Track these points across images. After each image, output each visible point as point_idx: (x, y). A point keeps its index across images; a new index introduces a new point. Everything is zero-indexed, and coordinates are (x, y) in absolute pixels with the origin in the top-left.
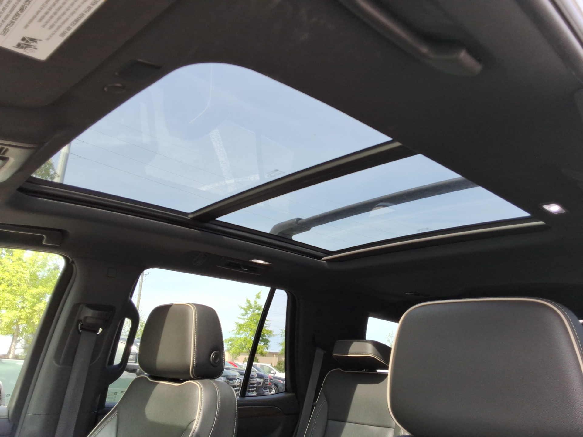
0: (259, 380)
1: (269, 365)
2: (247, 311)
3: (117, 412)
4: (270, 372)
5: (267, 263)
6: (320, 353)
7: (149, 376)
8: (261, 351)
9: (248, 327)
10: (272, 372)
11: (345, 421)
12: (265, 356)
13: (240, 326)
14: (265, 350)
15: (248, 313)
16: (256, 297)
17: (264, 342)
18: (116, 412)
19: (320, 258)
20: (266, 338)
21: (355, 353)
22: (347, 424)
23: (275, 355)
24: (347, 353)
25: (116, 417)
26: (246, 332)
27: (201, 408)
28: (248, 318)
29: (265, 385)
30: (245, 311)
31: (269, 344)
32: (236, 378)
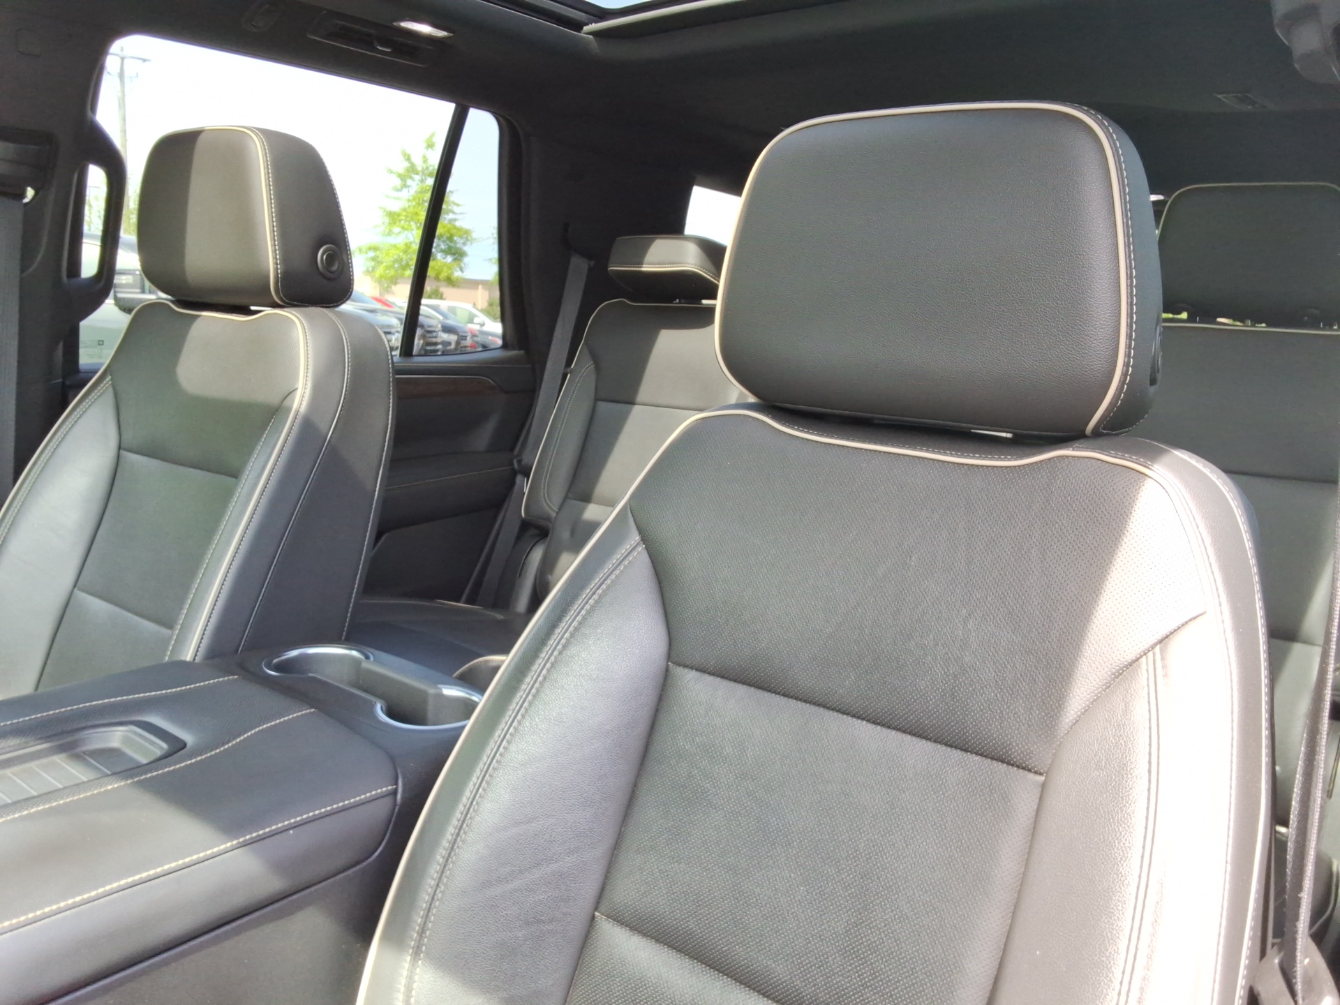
0: (445, 336)
1: (469, 307)
2: (405, 181)
3: (111, 380)
4: (471, 321)
5: (441, 34)
6: (579, 267)
7: (172, 302)
8: (446, 274)
9: (412, 219)
10: (476, 320)
11: (632, 402)
12: (458, 287)
13: (393, 217)
14: (457, 274)
15: (409, 186)
16: (425, 145)
17: (454, 254)
18: (108, 379)
19: (578, 26)
20: (458, 246)
21: (658, 264)
22: (637, 409)
23: (480, 286)
24: (640, 263)
25: (111, 390)
26: (407, 230)
27: (308, 365)
28: (411, 198)
29: (462, 347)
30: (401, 179)
31: (466, 260)
32: (393, 330)
